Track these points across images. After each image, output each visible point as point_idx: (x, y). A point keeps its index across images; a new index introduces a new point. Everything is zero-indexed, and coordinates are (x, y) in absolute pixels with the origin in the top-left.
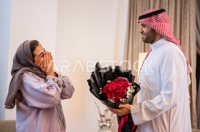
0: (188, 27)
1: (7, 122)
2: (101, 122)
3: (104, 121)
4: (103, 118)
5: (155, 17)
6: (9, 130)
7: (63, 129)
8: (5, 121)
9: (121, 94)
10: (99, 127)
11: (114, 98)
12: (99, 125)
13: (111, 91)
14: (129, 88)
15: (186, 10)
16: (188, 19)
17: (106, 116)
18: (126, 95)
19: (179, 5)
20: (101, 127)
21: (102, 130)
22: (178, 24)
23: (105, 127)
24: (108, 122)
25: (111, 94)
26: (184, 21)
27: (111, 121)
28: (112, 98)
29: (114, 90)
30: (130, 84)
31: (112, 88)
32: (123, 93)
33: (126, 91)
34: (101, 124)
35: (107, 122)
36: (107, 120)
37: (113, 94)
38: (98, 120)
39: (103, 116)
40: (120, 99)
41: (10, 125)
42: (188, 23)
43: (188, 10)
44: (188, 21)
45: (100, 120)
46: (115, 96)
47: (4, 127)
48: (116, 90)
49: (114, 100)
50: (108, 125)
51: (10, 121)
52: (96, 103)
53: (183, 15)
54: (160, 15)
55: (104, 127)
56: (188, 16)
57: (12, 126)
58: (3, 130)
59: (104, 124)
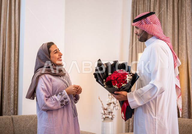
0: (184, 28)
1: (23, 116)
2: (104, 115)
3: (107, 114)
4: (105, 111)
5: (145, 20)
6: (25, 123)
7: (75, 116)
8: (22, 116)
9: (122, 81)
10: (102, 119)
11: (117, 84)
12: (102, 117)
13: (113, 79)
14: (127, 76)
15: (182, 12)
16: (184, 21)
17: (108, 109)
18: (127, 81)
19: (176, 9)
20: (104, 119)
21: (105, 121)
22: (176, 26)
23: (108, 118)
24: (111, 114)
25: (114, 82)
26: (181, 23)
27: (113, 114)
28: (115, 85)
29: (116, 78)
30: (127, 73)
31: (114, 77)
32: (124, 80)
33: (126, 78)
34: (104, 116)
35: (109, 115)
36: (109, 113)
37: (116, 81)
38: (101, 113)
39: (106, 109)
40: (122, 84)
41: (26, 119)
42: (185, 25)
43: (184, 12)
44: (184, 23)
45: (103, 112)
46: (118, 83)
47: (21, 120)
48: (117, 78)
49: (117, 86)
50: (110, 117)
51: (26, 115)
52: (99, 98)
53: (179, 18)
54: (148, 18)
55: (106, 118)
56: (184, 18)
57: (27, 120)
58: (20, 123)
59: (107, 116)
